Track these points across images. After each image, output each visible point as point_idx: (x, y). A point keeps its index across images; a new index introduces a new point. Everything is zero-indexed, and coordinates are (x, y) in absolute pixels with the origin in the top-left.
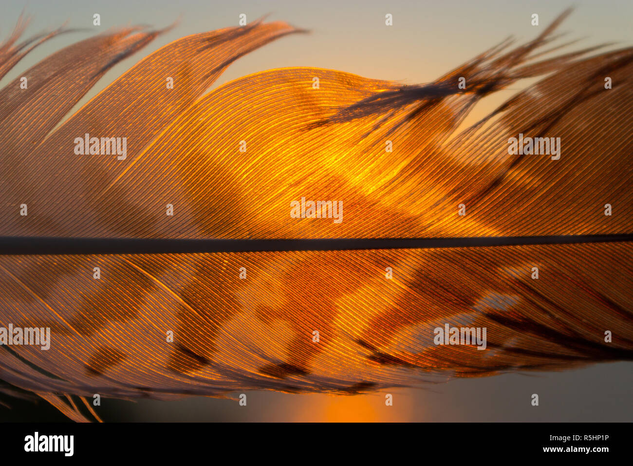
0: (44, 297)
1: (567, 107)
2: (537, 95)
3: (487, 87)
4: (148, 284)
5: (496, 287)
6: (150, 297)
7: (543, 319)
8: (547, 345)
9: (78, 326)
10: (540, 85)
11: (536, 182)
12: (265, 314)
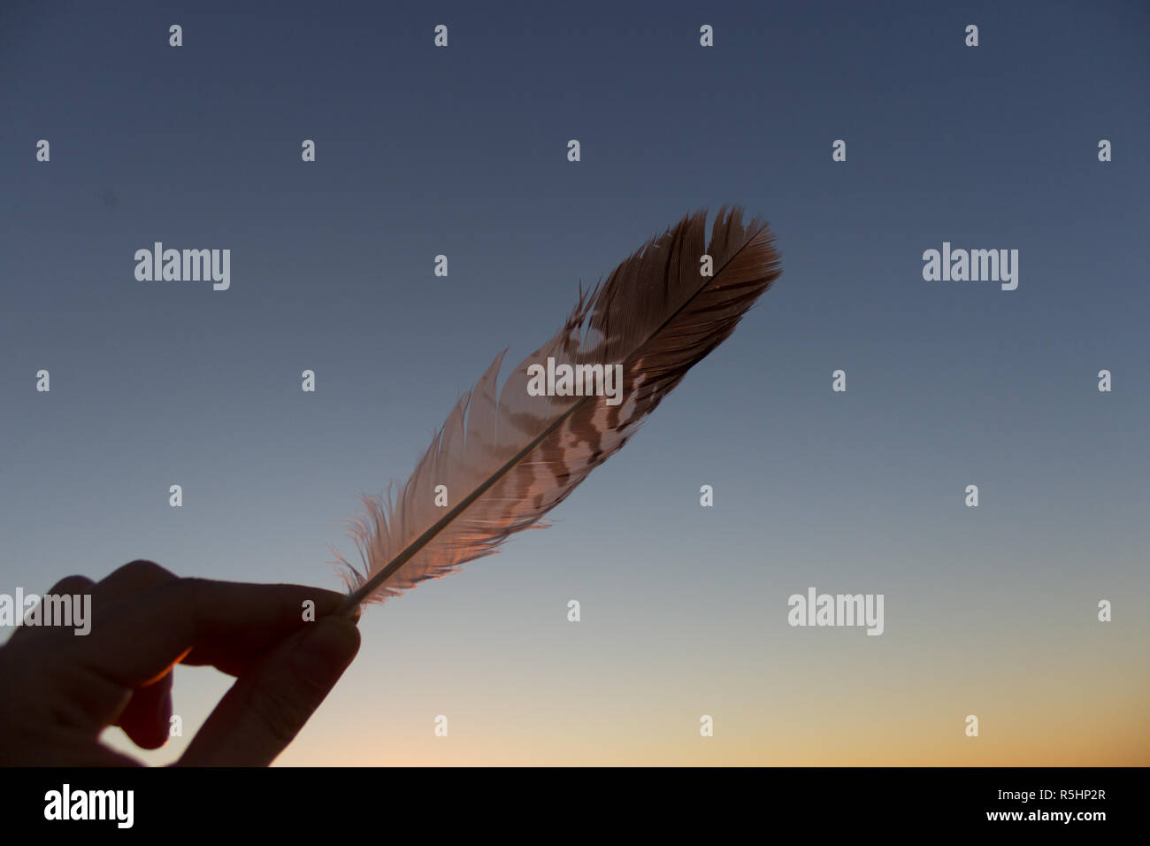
0: (503, 497)
1: (608, 308)
2: (596, 313)
3: (579, 322)
4: (531, 466)
5: (637, 376)
6: (535, 470)
7: (658, 374)
8: (666, 380)
9: (521, 497)
10: (595, 309)
11: (619, 337)
12: (574, 445)
